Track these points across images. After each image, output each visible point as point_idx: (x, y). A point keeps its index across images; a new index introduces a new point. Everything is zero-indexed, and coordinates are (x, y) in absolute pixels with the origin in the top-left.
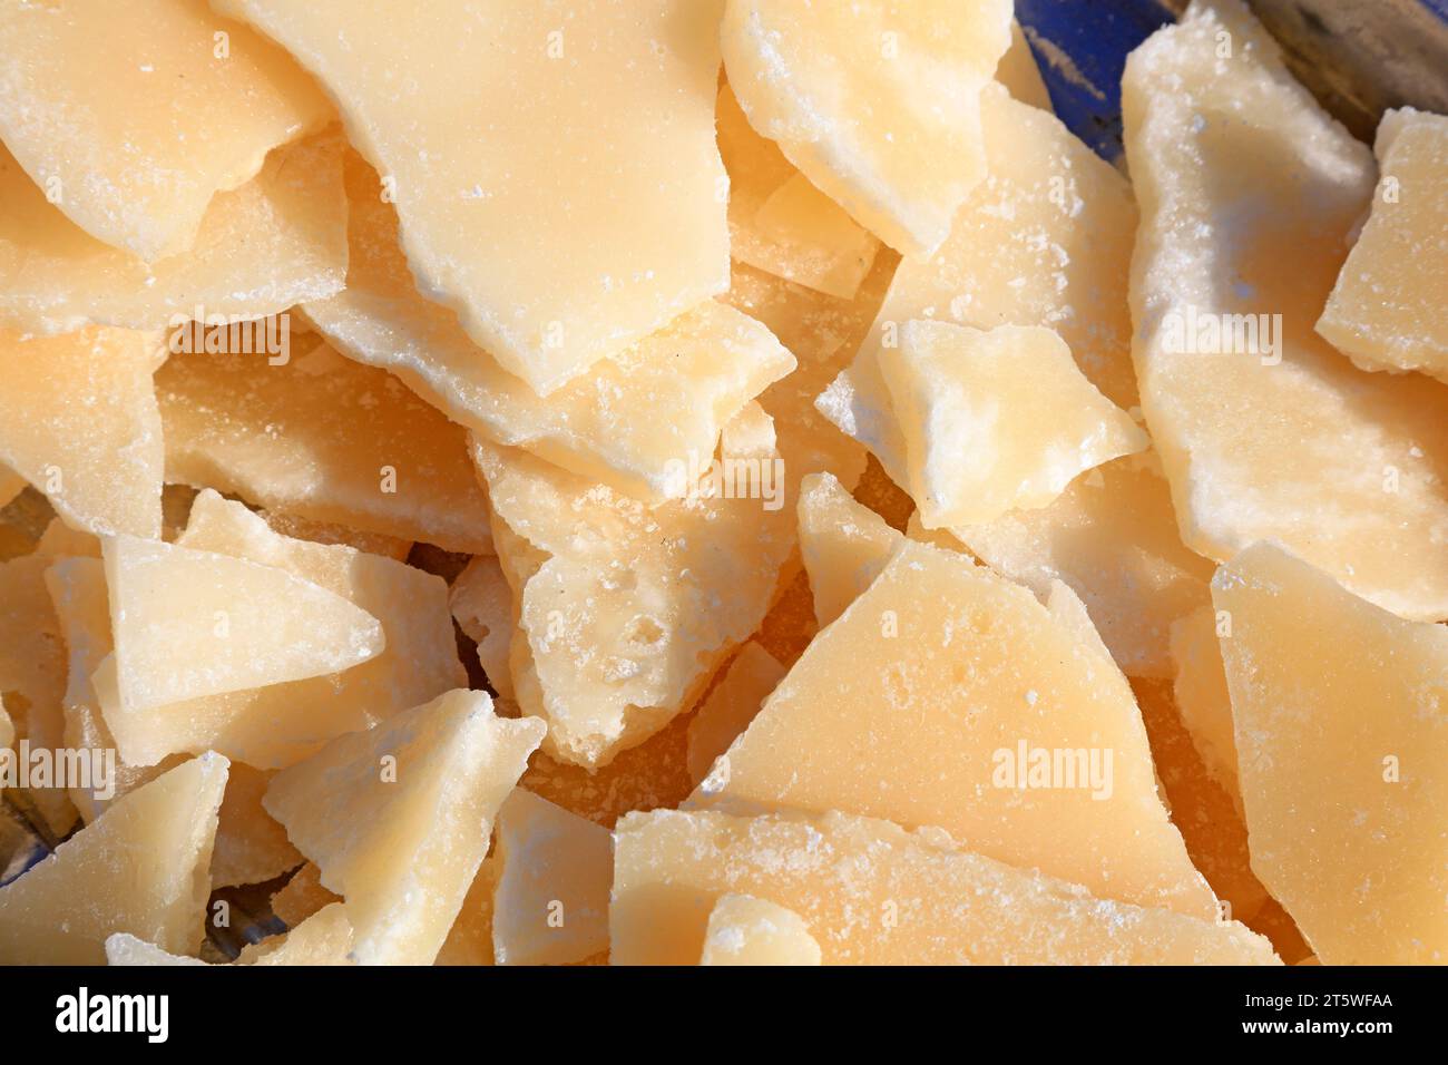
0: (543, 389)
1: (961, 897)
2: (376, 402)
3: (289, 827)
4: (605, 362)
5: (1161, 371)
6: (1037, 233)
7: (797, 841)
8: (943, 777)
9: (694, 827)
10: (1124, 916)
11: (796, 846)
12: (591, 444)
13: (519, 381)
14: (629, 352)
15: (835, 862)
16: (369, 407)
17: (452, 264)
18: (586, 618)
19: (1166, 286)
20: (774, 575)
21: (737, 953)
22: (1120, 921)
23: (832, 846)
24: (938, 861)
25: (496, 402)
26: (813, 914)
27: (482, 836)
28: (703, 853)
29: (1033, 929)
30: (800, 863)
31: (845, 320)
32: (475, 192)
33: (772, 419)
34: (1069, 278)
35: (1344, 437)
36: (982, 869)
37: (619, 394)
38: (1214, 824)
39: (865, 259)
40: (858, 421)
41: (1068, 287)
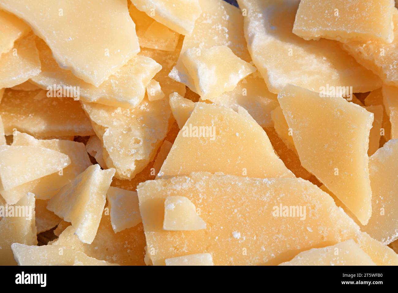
0: (97, 85)
1: (228, 185)
2: (57, 103)
3: (54, 211)
4: (112, 76)
5: (255, 50)
6: (218, 25)
7: (184, 181)
8: (219, 159)
9: (157, 183)
10: (270, 181)
11: (184, 182)
12: (112, 96)
13: (91, 84)
14: (118, 72)
15: (194, 184)
16: (55, 105)
17: (67, 58)
18: (120, 141)
19: (253, 30)
20: (167, 122)
21: (173, 210)
22: (270, 183)
23: (193, 180)
24: (221, 178)
25: (86, 91)
26: (191, 198)
27: (104, 199)
28: (160, 189)
29: (248, 190)
30: (186, 186)
31: (174, 57)
32: (70, 39)
33: (159, 83)
34: (229, 34)
35: (306, 58)
36: (232, 178)
37: (117, 82)
38: (293, 161)
39: (175, 40)
40: (180, 78)
41: (229, 37)
